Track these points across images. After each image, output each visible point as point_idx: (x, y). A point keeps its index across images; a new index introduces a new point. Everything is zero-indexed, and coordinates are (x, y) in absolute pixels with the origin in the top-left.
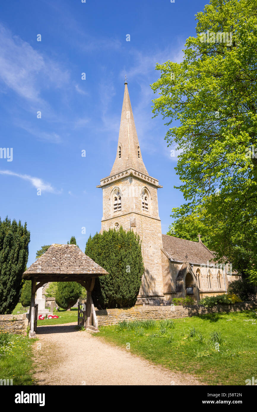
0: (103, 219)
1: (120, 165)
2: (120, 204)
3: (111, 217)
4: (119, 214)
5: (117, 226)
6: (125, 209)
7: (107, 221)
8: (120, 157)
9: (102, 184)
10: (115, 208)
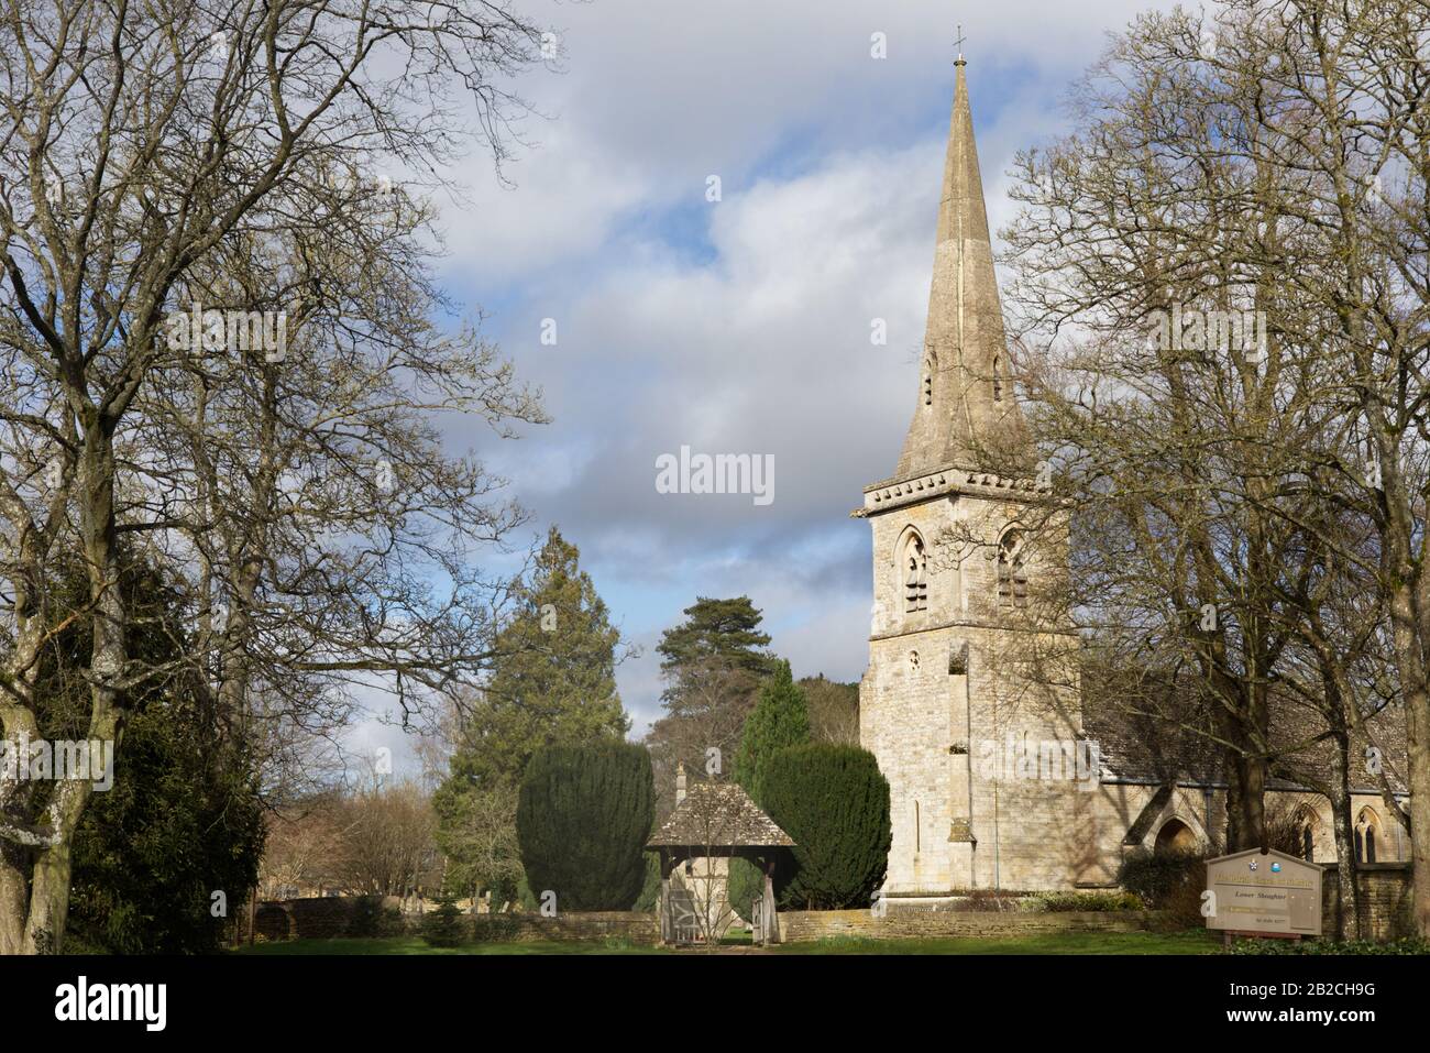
0: (875, 632)
1: (929, 439)
2: (923, 586)
3: (898, 628)
4: (920, 624)
5: (916, 662)
6: (937, 610)
7: (887, 642)
8: (929, 403)
9: (870, 502)
10: (912, 599)
